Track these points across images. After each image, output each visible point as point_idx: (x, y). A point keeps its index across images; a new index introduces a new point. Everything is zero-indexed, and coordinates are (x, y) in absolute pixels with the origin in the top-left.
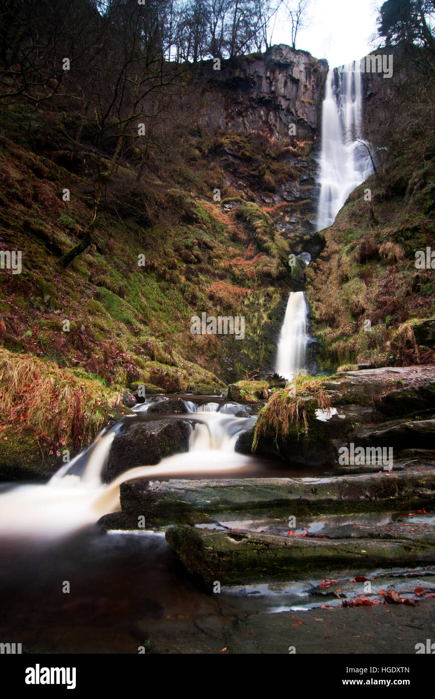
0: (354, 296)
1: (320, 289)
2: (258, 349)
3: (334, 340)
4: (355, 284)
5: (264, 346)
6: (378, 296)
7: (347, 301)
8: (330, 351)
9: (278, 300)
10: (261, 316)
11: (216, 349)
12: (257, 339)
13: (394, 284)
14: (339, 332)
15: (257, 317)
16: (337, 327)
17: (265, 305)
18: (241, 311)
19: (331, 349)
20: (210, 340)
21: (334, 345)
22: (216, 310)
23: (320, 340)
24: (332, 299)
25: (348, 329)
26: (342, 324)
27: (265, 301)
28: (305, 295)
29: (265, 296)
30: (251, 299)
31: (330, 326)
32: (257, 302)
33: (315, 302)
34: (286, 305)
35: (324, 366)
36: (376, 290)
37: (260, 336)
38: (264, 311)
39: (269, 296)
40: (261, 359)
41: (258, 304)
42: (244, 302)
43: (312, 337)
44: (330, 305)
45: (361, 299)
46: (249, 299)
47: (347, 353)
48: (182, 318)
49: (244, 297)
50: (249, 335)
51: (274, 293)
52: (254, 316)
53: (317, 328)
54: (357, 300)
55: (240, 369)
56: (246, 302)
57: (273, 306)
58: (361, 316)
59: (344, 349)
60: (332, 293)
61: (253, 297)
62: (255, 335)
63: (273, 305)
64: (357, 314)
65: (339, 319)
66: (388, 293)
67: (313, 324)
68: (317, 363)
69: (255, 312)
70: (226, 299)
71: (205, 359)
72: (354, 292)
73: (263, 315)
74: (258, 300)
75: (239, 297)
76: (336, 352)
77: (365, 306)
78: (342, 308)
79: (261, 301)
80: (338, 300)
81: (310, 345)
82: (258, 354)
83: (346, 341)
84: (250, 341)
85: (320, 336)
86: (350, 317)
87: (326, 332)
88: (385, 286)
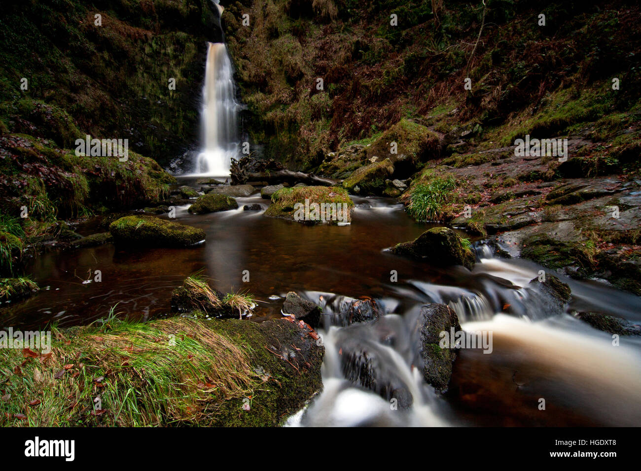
0: (290, 57)
1: (245, 43)
2: (174, 117)
3: (269, 108)
4: (287, 41)
5: (182, 114)
6: (315, 59)
7: (281, 62)
8: (265, 121)
9: (194, 52)
10: (172, 71)
11: (114, 116)
12: (170, 104)
13: (331, 47)
14: (272, 99)
15: (166, 72)
16: (270, 92)
17: (175, 57)
18: (142, 62)
19: (265, 118)
20: (103, 104)
21: (270, 114)
22: (102, 57)
23: (252, 108)
24: (262, 57)
25: (285, 96)
26: (276, 91)
27: (175, 50)
28: (228, 48)
29: (174, 44)
30: (154, 45)
31: (262, 91)
32: (163, 51)
33: (241, 60)
34: (205, 60)
35: (258, 138)
36: (312, 51)
37: (174, 100)
38: (176, 65)
39: (180, 46)
40: (180, 130)
41: (165, 54)
42: (144, 50)
43: (241, 103)
44: (259, 65)
45: (297, 60)
46: (151, 46)
47: (286, 124)
48: (49, 66)
49: (143, 42)
50: (159, 98)
51: (186, 41)
52: (162, 71)
53: (246, 93)
54: (294, 62)
55: (154, 145)
56: (148, 50)
57: (186, 60)
58: (299, 82)
59: (282, 119)
60: (260, 49)
61: (157, 44)
62: (167, 98)
63: (187, 58)
64: (294, 78)
65: (271, 83)
66: (325, 57)
67: (241, 86)
68: (250, 136)
69: (162, 65)
70: (116, 42)
71: (101, 132)
72: (288, 51)
73: (175, 71)
74: (165, 48)
75: (136, 41)
76: (273, 122)
77: (303, 70)
78: (274, 70)
79: (170, 50)
80: (269, 60)
81: (241, 114)
82: (175, 124)
83: (283, 110)
84: (160, 105)
85: (251, 104)
86: (285, 81)
87: (257, 97)
88: (322, 49)
